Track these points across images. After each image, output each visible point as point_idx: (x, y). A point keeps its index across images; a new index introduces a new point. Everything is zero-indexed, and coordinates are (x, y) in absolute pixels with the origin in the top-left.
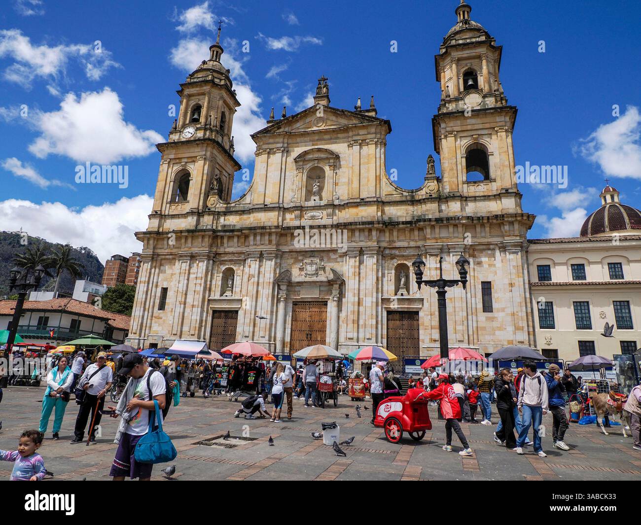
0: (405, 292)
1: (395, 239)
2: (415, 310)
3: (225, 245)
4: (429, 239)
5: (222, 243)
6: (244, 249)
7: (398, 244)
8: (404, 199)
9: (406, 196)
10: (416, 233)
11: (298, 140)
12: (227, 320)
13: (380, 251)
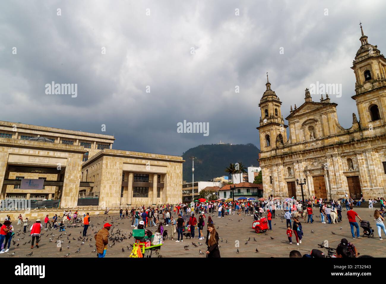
0: (352, 169)
1: (344, 149)
2: (357, 175)
3: (286, 160)
4: (357, 148)
5: (284, 159)
6: (292, 160)
7: (346, 151)
8: (345, 133)
9: (346, 132)
10: (352, 146)
11: (302, 117)
12: (292, 185)
13: (339, 155)
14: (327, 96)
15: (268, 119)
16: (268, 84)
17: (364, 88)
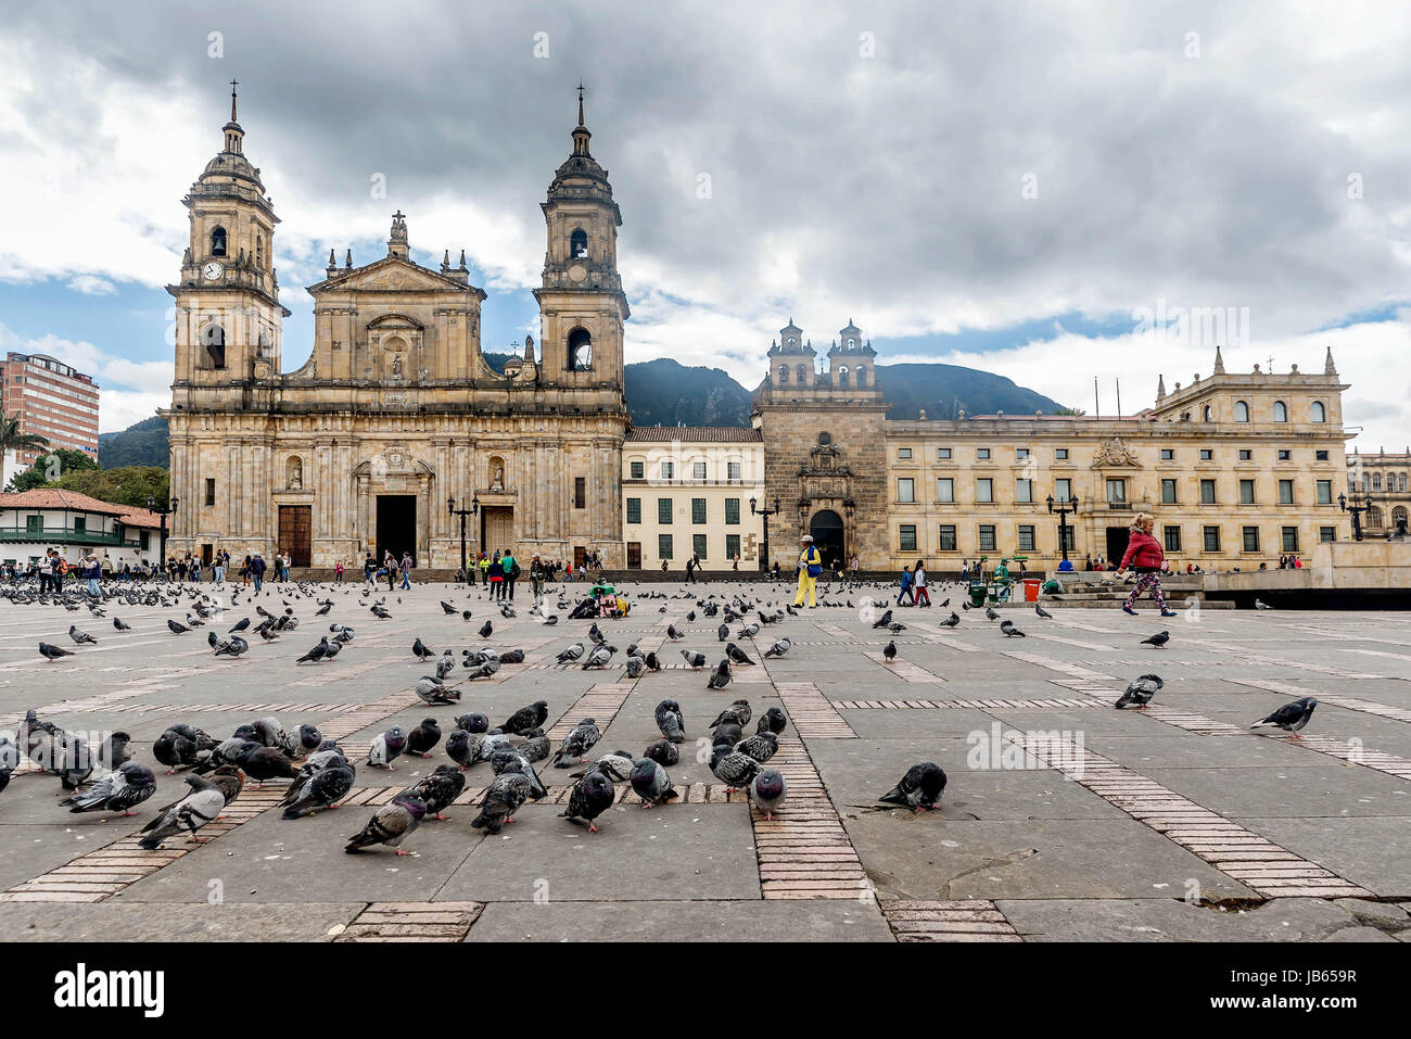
1: (490, 430)
2: (509, 505)
3: (286, 429)
4: (523, 431)
5: (282, 427)
6: (311, 434)
7: (492, 436)
8: (500, 385)
9: (501, 382)
10: (511, 424)
11: (372, 299)
12: (296, 516)
13: (472, 443)
14: (463, 261)
15: (225, 268)
16: (234, 131)
17: (569, 277)
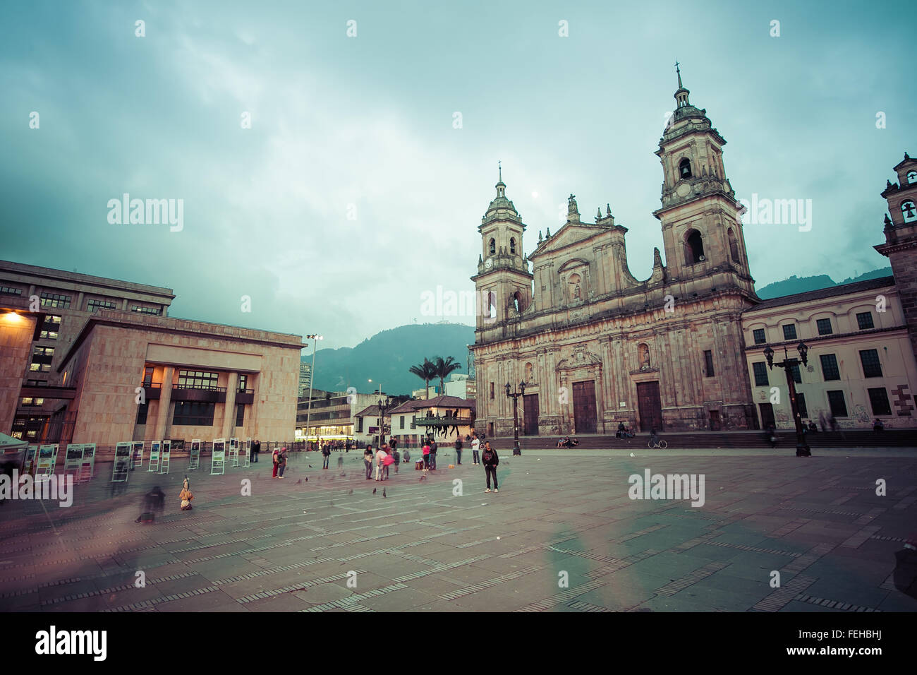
0: (647, 367)
1: (635, 324)
2: (655, 380)
3: (523, 346)
5: (521, 344)
6: (534, 347)
7: (637, 328)
9: (640, 287)
10: (649, 317)
11: (560, 253)
12: (532, 401)
13: (624, 336)
14: (609, 211)
15: (493, 260)
16: (501, 186)
17: (677, 195)
